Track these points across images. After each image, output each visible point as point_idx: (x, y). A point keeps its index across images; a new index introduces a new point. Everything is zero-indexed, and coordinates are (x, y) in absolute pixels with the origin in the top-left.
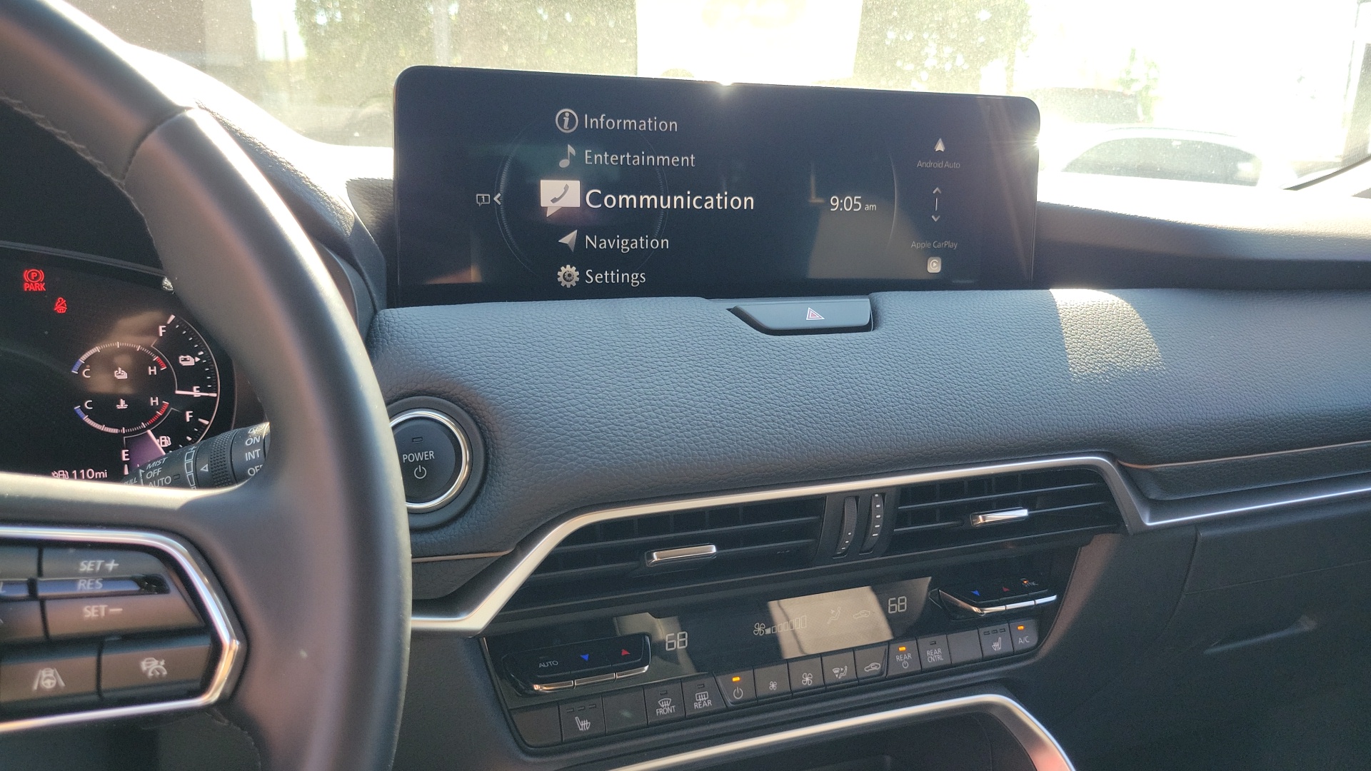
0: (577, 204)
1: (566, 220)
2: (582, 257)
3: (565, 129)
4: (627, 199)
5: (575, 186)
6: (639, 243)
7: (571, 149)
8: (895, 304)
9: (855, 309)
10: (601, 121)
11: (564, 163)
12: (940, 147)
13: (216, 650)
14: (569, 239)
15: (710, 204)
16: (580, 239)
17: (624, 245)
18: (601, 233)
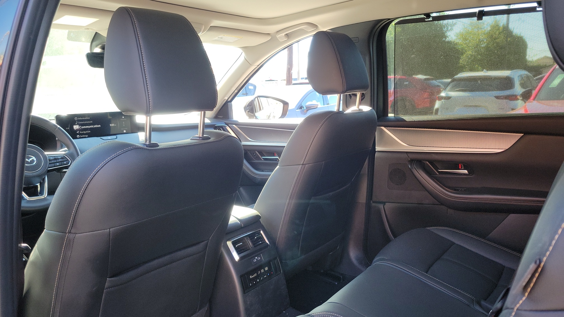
0: (78, 128)
1: (77, 130)
2: (80, 134)
3: (76, 120)
4: (84, 127)
5: (78, 126)
6: (87, 132)
7: (77, 122)
8: (118, 136)
9: (114, 137)
10: (80, 119)
11: (76, 124)
12: (123, 117)
13: (69, 161)
14: (78, 132)
15: (95, 126)
16: (79, 132)
17: (85, 132)
18: (82, 131)
